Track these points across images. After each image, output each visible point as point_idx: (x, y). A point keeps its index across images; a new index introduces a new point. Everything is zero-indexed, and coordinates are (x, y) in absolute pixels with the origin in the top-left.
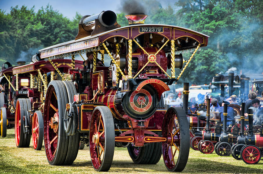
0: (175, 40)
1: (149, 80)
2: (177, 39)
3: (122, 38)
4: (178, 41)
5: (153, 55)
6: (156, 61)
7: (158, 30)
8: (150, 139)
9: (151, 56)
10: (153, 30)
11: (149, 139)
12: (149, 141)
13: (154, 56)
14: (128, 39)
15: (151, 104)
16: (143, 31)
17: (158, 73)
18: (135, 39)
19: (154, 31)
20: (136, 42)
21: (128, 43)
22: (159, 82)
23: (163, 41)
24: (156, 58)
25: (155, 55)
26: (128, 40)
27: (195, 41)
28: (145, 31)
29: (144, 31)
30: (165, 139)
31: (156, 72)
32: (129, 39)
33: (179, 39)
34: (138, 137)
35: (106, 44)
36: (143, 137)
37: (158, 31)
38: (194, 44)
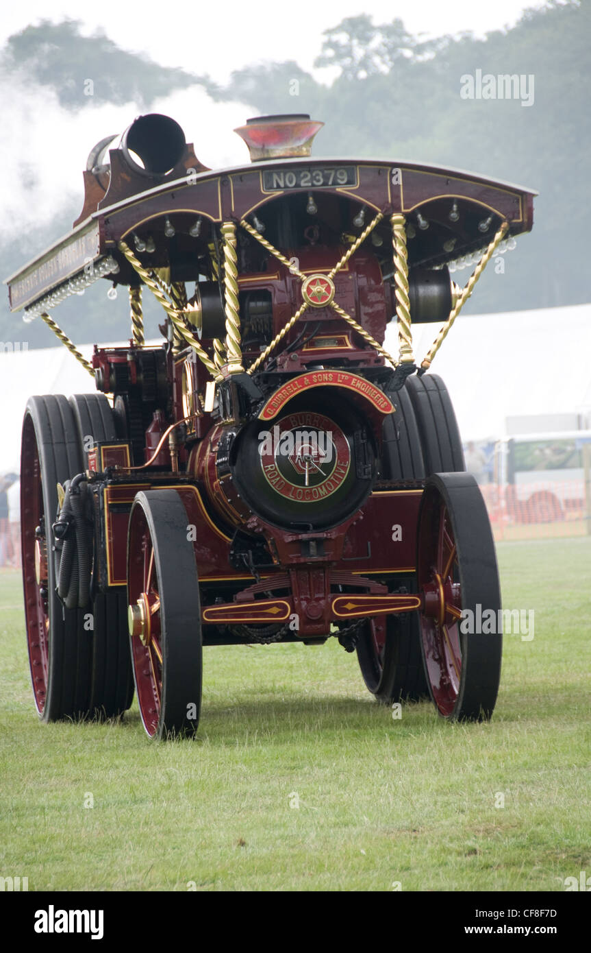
0: (406, 216)
1: (310, 377)
2: (413, 212)
3: (195, 217)
4: (419, 216)
5: (322, 277)
6: (335, 299)
7: (335, 178)
8: (354, 606)
9: (313, 283)
10: (318, 181)
11: (350, 606)
12: (353, 611)
13: (323, 282)
14: (220, 220)
15: (345, 469)
16: (279, 187)
17: (350, 347)
18: (249, 220)
19: (323, 185)
20: (253, 232)
21: (220, 236)
22: (349, 382)
23: (359, 221)
24: (333, 287)
25: (330, 275)
26: (219, 225)
27: (487, 213)
28: (286, 187)
29: (282, 185)
30: (415, 602)
31: (342, 342)
32: (224, 221)
33: (421, 209)
34: (306, 599)
35: (132, 247)
36: (324, 598)
37: (335, 183)
38: (484, 226)
